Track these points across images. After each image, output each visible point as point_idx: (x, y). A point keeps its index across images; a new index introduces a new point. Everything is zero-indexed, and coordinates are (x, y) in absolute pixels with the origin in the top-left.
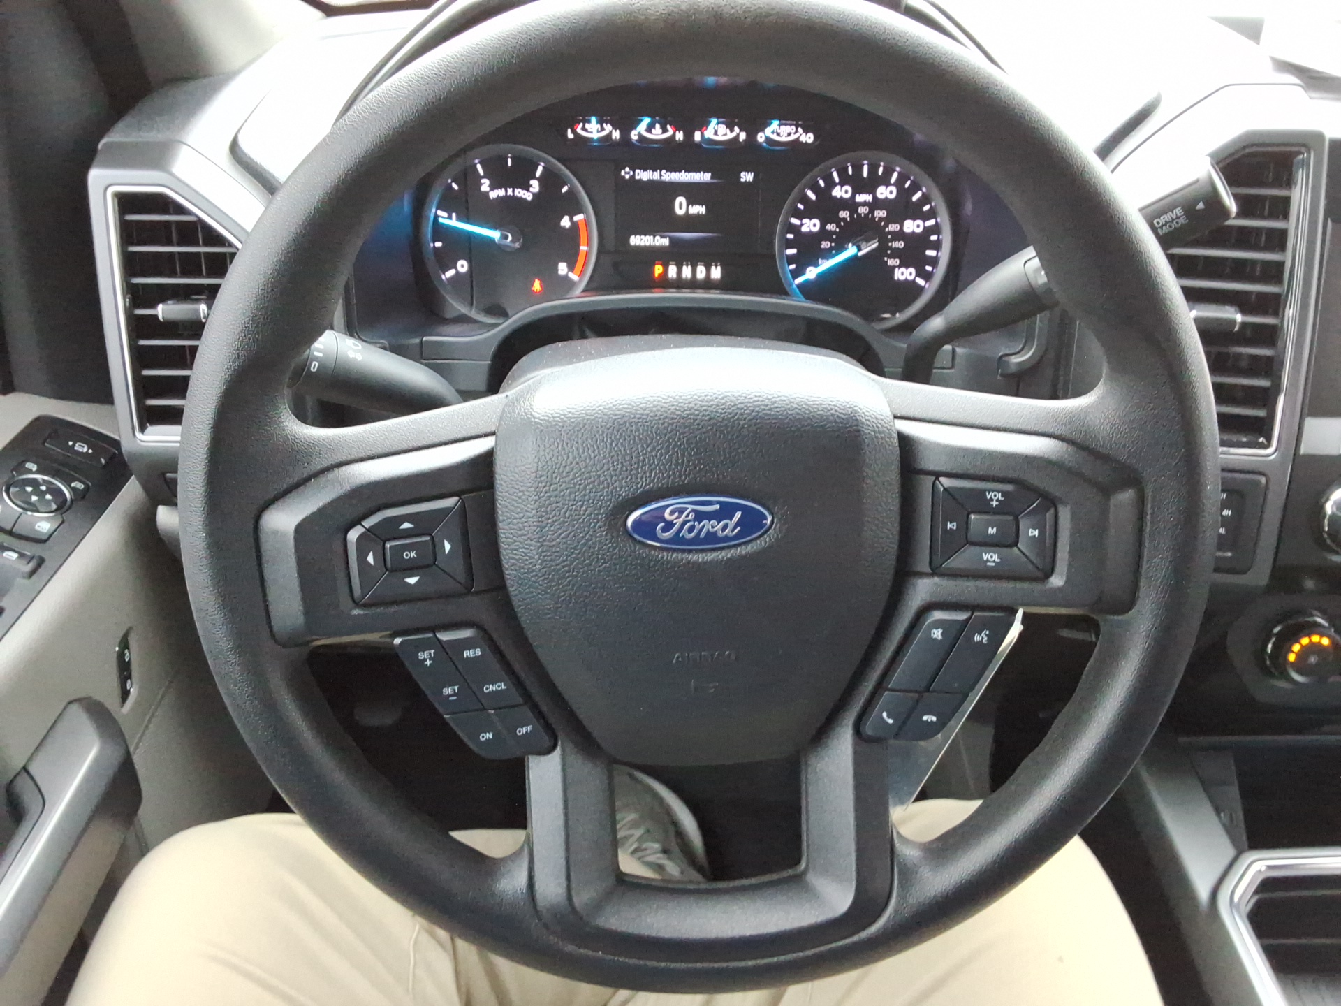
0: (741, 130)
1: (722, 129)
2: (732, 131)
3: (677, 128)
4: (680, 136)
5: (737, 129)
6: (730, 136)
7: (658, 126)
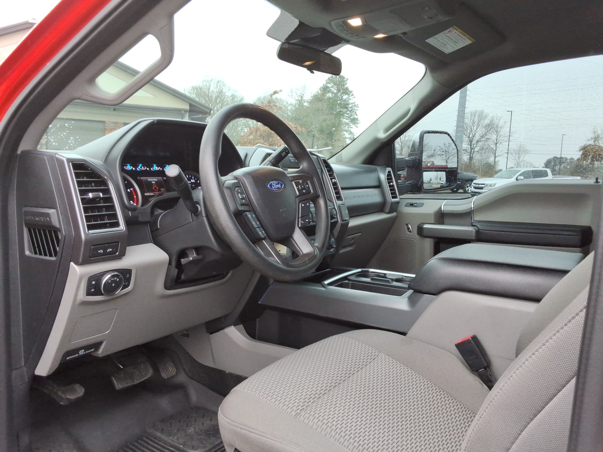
0: (161, 168)
1: (156, 168)
2: (159, 168)
3: (147, 167)
4: (148, 169)
5: (159, 167)
6: (158, 169)
7: (143, 167)
